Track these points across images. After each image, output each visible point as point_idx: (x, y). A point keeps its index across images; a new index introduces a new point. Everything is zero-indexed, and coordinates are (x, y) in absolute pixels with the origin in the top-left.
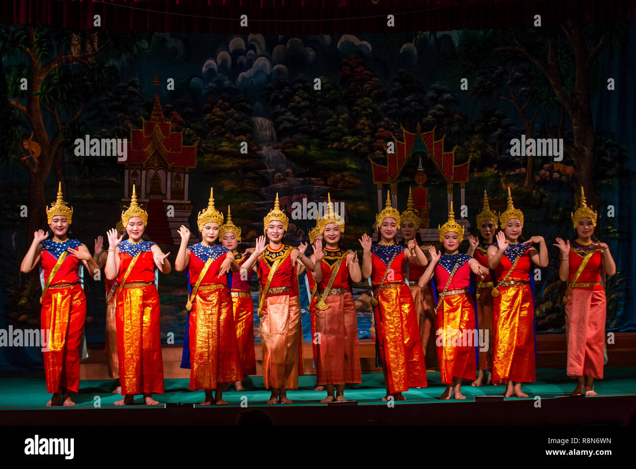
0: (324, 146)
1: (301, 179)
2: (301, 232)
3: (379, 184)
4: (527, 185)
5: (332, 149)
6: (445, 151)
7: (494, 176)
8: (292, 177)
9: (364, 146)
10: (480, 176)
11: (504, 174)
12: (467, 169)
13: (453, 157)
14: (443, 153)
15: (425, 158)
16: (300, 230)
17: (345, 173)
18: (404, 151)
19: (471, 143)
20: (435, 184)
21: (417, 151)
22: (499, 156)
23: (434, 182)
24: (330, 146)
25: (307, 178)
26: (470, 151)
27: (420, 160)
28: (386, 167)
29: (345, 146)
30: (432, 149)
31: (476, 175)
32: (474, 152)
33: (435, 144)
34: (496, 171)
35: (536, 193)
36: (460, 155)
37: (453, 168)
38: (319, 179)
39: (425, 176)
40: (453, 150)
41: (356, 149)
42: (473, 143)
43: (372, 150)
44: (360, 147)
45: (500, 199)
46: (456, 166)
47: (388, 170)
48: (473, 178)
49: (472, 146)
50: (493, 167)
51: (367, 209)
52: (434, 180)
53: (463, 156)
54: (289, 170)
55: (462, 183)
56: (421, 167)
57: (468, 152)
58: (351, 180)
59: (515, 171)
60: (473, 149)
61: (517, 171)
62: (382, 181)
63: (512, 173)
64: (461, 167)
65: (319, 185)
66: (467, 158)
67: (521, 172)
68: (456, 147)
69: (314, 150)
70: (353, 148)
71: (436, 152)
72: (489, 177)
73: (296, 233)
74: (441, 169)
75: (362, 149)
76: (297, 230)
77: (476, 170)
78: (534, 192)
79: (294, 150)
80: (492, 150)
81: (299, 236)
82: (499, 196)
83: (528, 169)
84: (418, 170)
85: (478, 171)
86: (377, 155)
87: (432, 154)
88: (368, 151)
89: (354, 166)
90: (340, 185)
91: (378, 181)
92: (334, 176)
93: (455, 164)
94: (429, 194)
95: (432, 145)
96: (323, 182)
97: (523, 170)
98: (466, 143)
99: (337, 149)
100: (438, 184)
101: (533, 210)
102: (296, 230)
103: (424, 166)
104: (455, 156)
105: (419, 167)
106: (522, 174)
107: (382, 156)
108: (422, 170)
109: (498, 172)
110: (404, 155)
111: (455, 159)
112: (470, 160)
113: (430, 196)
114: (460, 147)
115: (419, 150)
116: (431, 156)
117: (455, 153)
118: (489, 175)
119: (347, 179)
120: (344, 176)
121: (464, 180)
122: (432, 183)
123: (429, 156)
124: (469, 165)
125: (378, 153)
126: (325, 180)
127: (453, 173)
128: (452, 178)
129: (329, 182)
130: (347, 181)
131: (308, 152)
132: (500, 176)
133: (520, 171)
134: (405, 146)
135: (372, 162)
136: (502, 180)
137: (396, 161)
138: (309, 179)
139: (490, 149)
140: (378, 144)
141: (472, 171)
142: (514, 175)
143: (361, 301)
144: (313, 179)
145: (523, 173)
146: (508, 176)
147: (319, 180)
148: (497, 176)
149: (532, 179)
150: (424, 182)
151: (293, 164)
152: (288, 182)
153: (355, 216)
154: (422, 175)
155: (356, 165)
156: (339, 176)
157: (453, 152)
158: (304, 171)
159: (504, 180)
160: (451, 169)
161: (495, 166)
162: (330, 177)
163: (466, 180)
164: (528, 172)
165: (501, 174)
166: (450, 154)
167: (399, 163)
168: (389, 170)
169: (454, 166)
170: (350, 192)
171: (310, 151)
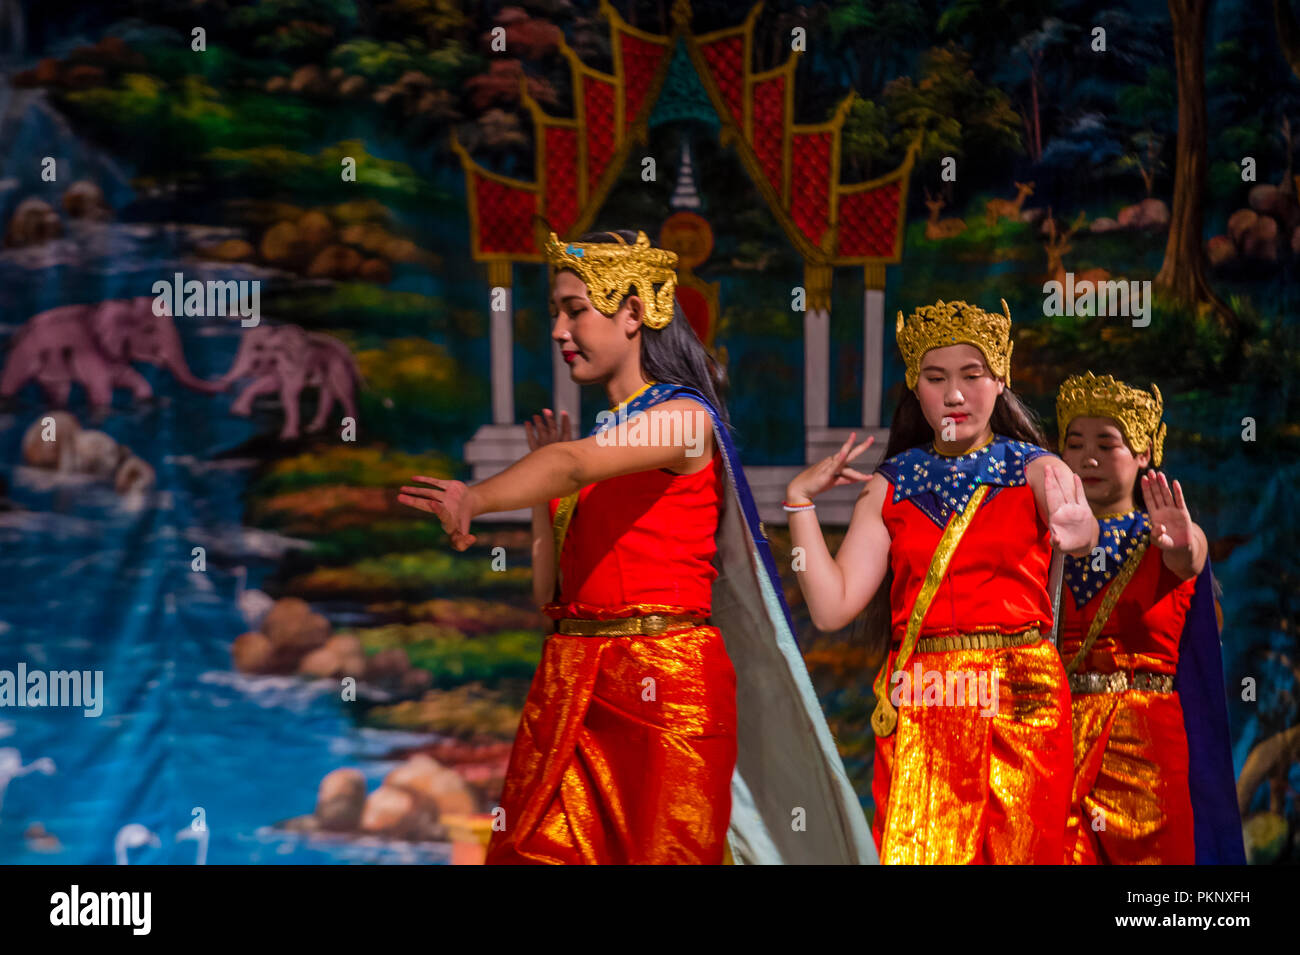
0: (251, 82)
1: (142, 231)
2: (134, 475)
3: (499, 262)
4: (1169, 281)
5: (283, 95)
6: (797, 121)
7: (1019, 237)
8: (102, 219)
9: (435, 89)
10: (954, 234)
11: (1062, 227)
12: (896, 204)
13: (836, 146)
14: (792, 129)
15: (705, 147)
16: (133, 463)
17: (345, 210)
18: (611, 119)
19: (915, 85)
20: (748, 266)
21: (672, 116)
22: (1044, 144)
23: (743, 257)
24: (275, 83)
25: (171, 228)
26: (911, 124)
27: (686, 159)
28: (530, 187)
29: (347, 86)
30: (740, 108)
31: (935, 231)
32: (932, 125)
33: (756, 85)
34: (1027, 216)
35: (1213, 316)
36: (866, 138)
37: (833, 200)
38: (225, 231)
39: (707, 235)
40: (833, 115)
41: (396, 100)
42: (926, 84)
43: (469, 109)
44: (416, 90)
45: (1044, 340)
46: (848, 190)
47: (539, 200)
48: (920, 242)
49: (920, 99)
50: (1012, 195)
51: (441, 375)
52: (746, 248)
53: (877, 145)
54: (85, 188)
55: (873, 268)
56: (691, 190)
57: (900, 128)
58: (373, 241)
59: (1114, 216)
60: (924, 114)
61: (1127, 215)
62: (510, 250)
63: (1104, 223)
64: (873, 191)
65: (224, 260)
66: (898, 152)
67: (1145, 221)
68: (846, 104)
69: (207, 98)
70: (382, 96)
71: (758, 122)
72: (993, 241)
73: (114, 473)
74: (779, 199)
75: (426, 102)
76: (122, 460)
77: (935, 207)
78: (1203, 309)
79: (110, 95)
80: (1013, 117)
81: (124, 490)
82: (1039, 330)
83: (1175, 208)
84: (677, 202)
85: (945, 213)
86: (489, 130)
87: (741, 130)
88: (453, 114)
89: (385, 179)
90: (323, 262)
91: (496, 249)
92: (295, 221)
93: (845, 179)
94: (722, 314)
95: (740, 91)
96: (240, 248)
97: (1155, 210)
98: (894, 86)
99: (307, 96)
100: (761, 265)
101: (1192, 396)
102: (111, 461)
103: (702, 185)
104: (845, 141)
105: (682, 190)
106: (1147, 228)
107: (514, 136)
108: (693, 202)
109: (1038, 222)
110: (612, 137)
111: (845, 159)
112: (908, 164)
113: (725, 323)
114: (871, 104)
115: (686, 114)
116: (733, 142)
117: (846, 129)
118: (998, 231)
119: (353, 234)
120: (338, 224)
121: (879, 254)
122: (737, 263)
123: (724, 138)
124: (904, 188)
125: (497, 124)
126: (255, 234)
127: (833, 217)
128: (829, 241)
129: (271, 248)
130: (357, 247)
131: (177, 109)
132: (1046, 238)
133: (1139, 216)
134: (620, 93)
135: (469, 164)
136: (1054, 254)
137: (575, 160)
138: (181, 234)
139: (1001, 114)
140: (496, 81)
141: (917, 211)
142: (1109, 234)
143: (408, 790)
144: (198, 233)
145: (1153, 225)
146: (1082, 236)
147: (225, 239)
148: (1032, 237)
149: (1197, 247)
150: (702, 258)
151: (106, 161)
152: (82, 243)
153: (389, 403)
154: (694, 227)
155: (396, 174)
156: (316, 220)
157: (834, 126)
158: (155, 192)
159: (1063, 258)
160: (826, 202)
161: (1026, 190)
162: (274, 222)
163: (889, 250)
164: (1175, 221)
165: (1049, 226)
166: (822, 135)
167: (590, 171)
168: (547, 202)
169: (836, 190)
170: (367, 296)
171: (184, 101)
